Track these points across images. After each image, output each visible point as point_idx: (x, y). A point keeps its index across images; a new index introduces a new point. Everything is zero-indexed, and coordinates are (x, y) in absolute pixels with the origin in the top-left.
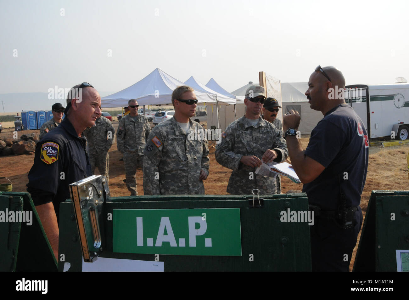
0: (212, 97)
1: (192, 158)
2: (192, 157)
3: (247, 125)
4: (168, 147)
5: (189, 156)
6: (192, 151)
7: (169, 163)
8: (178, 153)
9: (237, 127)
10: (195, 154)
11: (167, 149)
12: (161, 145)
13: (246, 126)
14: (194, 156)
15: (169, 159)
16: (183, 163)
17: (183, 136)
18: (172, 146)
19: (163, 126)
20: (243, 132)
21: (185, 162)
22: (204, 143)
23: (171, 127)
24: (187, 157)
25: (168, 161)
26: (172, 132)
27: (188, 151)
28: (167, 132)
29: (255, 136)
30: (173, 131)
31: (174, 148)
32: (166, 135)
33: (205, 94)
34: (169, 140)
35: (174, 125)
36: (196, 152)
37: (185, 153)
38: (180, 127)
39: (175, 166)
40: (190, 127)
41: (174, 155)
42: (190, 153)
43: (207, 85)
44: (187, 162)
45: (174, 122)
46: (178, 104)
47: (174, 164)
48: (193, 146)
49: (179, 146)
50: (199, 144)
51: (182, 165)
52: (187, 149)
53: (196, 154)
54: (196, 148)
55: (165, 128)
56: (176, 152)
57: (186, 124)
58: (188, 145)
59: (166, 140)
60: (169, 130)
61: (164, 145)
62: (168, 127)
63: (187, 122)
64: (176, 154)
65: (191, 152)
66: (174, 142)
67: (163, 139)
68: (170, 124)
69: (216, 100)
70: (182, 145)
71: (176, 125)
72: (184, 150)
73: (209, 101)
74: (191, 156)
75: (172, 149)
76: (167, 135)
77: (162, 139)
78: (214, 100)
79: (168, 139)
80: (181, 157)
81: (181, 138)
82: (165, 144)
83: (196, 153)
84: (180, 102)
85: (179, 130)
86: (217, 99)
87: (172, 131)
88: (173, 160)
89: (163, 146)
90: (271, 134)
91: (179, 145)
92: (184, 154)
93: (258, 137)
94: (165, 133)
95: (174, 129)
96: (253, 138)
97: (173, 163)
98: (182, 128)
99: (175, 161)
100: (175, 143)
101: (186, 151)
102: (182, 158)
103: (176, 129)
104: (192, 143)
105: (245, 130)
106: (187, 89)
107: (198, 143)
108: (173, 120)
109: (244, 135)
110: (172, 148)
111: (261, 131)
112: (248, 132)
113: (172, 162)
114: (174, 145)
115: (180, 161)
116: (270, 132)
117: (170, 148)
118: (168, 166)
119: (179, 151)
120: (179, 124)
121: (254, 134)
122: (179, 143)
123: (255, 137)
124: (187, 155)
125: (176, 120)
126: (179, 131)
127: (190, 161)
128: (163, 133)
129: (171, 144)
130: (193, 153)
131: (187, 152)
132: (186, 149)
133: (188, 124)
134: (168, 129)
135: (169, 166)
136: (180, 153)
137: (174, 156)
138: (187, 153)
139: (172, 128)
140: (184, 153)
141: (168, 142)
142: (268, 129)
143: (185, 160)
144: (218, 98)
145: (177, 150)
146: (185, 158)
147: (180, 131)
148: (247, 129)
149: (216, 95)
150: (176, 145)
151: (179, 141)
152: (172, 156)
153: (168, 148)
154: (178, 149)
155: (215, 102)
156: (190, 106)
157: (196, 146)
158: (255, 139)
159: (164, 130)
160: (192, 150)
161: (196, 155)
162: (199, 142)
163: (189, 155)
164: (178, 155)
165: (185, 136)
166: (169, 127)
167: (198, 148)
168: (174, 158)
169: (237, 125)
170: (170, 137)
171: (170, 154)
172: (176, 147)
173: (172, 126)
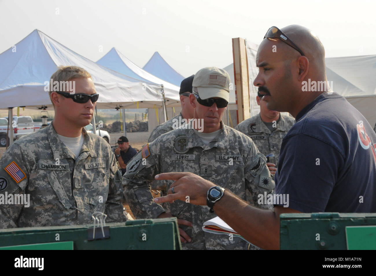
0: (154, 92)
1: (85, 204)
2: (86, 201)
3: (192, 142)
4: (37, 182)
5: (79, 200)
6: (86, 190)
7: (39, 214)
8: (57, 193)
9: (174, 145)
10: (91, 195)
11: (37, 186)
12: (25, 179)
13: (190, 145)
14: (90, 201)
15: (38, 206)
16: (67, 213)
17: (68, 162)
18: (46, 180)
19: (30, 141)
20: (183, 157)
21: (71, 211)
22: (111, 176)
23: (45, 144)
24: (76, 202)
25: (37, 209)
26: (48, 154)
27: (79, 190)
28: (37, 154)
29: (204, 165)
30: (49, 151)
31: (49, 184)
32: (34, 159)
33: (137, 84)
34: (39, 169)
35: (52, 141)
36: (94, 191)
37: (71, 195)
38: (62, 144)
39: (51, 219)
40: (83, 144)
41: (50, 197)
42: (82, 194)
43: (147, 68)
44: (74, 211)
45: (52, 134)
46: (59, 100)
47: (49, 215)
48: (89, 181)
49: (61, 181)
50: (100, 178)
51: (66, 216)
52: (76, 187)
53: (93, 196)
54: (94, 184)
55: (34, 145)
56: (54, 193)
57: (77, 139)
58: (79, 178)
59: (34, 168)
60: (40, 150)
61: (30, 179)
62: (39, 144)
63: (78, 136)
64: (54, 196)
65: (84, 192)
66: (49, 173)
67: (29, 167)
68: (43, 139)
69: (162, 97)
70: (67, 179)
71: (55, 140)
72: (71, 188)
73: (146, 98)
74: (83, 200)
75: (46, 186)
76: (37, 160)
77: (26, 166)
78: (157, 96)
79: (37, 167)
80: (63, 202)
81: (64, 165)
82: (33, 176)
83: (95, 194)
84: (63, 97)
85: (61, 150)
86: (164, 95)
87: (46, 151)
88: (48, 207)
89: (28, 180)
90: (239, 162)
91: (62, 178)
92: (69, 196)
93: (210, 166)
94: (33, 157)
95: (50, 148)
96: (200, 167)
97: (46, 214)
98: (67, 147)
99: (52, 208)
100: (53, 175)
101: (74, 191)
102: (66, 203)
103: (55, 149)
104: (88, 176)
105: (187, 153)
106: (75, 73)
107: (99, 176)
108: (50, 131)
109: (184, 161)
110: (45, 184)
111: (217, 156)
112: (193, 156)
113: (46, 210)
114: (50, 177)
115: (61, 210)
116: (238, 158)
117: (42, 183)
118: (36, 219)
119: (59, 190)
120: (61, 138)
121: (202, 161)
122: (60, 174)
123: (205, 167)
124: (76, 197)
125: (56, 132)
126: (61, 152)
127: (82, 209)
128: (28, 156)
129: (45, 177)
130: (87, 194)
131: (77, 192)
132: (73, 187)
133: (80, 138)
134: (39, 147)
135: (39, 219)
136: (62, 193)
137: (50, 200)
138: (76, 194)
139: (48, 147)
140: (70, 193)
141: (38, 173)
142: (234, 152)
143: (71, 208)
144: (166, 93)
145: (57, 188)
146: (70, 203)
147: (64, 152)
148: (191, 151)
149: (162, 86)
150: (55, 178)
151: (61, 171)
152: (46, 199)
153: (38, 184)
154: (57, 186)
155: (160, 100)
156: (81, 105)
157: (95, 180)
158: (204, 170)
159: (30, 151)
160: (87, 188)
161: (95, 198)
162: (100, 174)
163: (81, 198)
164: (57, 198)
165: (72, 162)
166: (42, 143)
167: (99, 184)
168: (49, 203)
169: (175, 141)
170: (43, 162)
171: (40, 196)
172: (53, 183)
173: (47, 142)
